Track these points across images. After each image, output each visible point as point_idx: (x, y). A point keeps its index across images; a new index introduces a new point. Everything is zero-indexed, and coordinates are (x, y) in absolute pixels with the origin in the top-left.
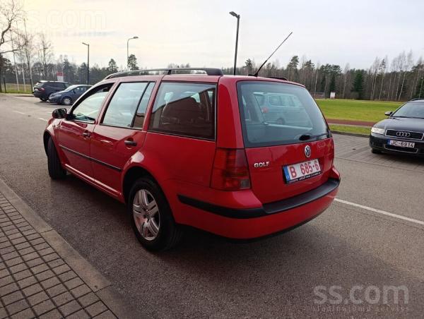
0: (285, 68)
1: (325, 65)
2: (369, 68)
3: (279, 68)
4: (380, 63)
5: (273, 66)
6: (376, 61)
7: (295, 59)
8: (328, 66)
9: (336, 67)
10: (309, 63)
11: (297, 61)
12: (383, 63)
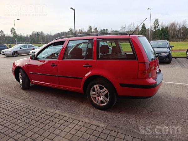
0: (87, 31)
1: (103, 29)
2: (120, 30)
3: (84, 31)
4: (123, 28)
5: (82, 31)
6: (122, 27)
7: (90, 27)
8: (104, 30)
9: (107, 30)
10: (96, 29)
11: (91, 28)
12: (124, 28)
